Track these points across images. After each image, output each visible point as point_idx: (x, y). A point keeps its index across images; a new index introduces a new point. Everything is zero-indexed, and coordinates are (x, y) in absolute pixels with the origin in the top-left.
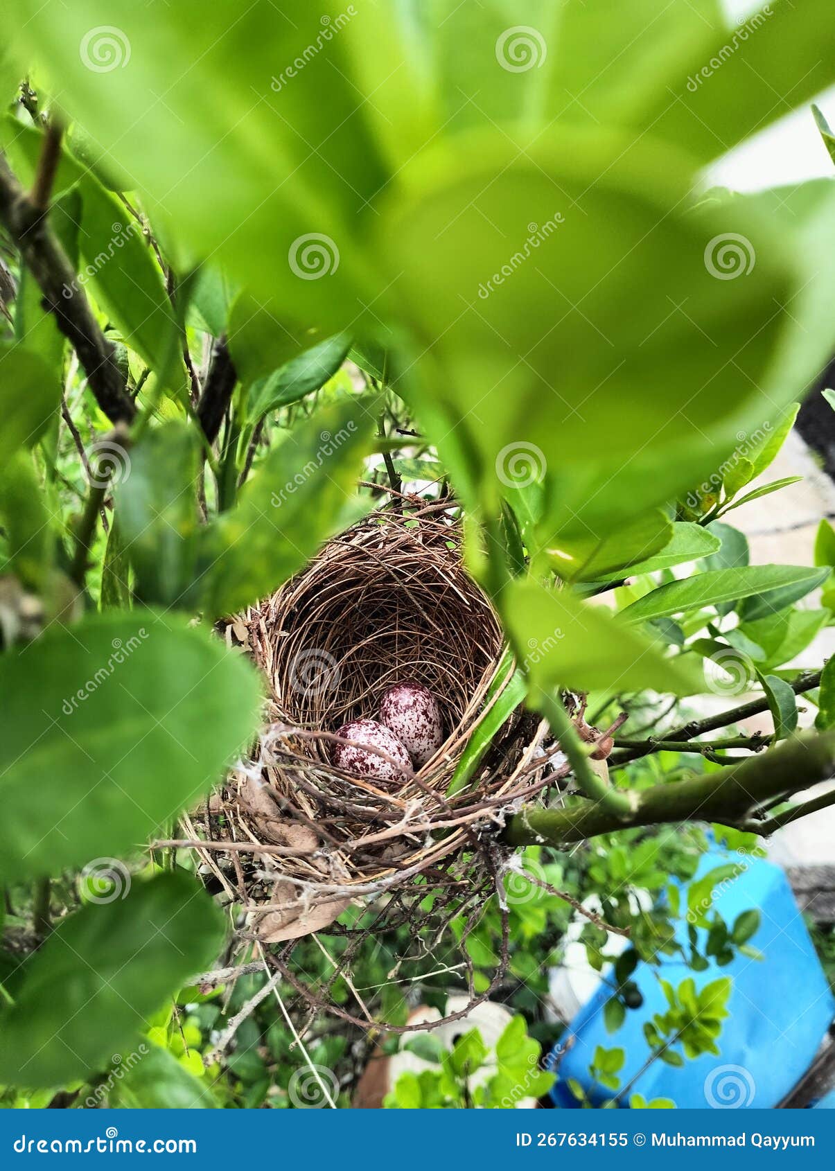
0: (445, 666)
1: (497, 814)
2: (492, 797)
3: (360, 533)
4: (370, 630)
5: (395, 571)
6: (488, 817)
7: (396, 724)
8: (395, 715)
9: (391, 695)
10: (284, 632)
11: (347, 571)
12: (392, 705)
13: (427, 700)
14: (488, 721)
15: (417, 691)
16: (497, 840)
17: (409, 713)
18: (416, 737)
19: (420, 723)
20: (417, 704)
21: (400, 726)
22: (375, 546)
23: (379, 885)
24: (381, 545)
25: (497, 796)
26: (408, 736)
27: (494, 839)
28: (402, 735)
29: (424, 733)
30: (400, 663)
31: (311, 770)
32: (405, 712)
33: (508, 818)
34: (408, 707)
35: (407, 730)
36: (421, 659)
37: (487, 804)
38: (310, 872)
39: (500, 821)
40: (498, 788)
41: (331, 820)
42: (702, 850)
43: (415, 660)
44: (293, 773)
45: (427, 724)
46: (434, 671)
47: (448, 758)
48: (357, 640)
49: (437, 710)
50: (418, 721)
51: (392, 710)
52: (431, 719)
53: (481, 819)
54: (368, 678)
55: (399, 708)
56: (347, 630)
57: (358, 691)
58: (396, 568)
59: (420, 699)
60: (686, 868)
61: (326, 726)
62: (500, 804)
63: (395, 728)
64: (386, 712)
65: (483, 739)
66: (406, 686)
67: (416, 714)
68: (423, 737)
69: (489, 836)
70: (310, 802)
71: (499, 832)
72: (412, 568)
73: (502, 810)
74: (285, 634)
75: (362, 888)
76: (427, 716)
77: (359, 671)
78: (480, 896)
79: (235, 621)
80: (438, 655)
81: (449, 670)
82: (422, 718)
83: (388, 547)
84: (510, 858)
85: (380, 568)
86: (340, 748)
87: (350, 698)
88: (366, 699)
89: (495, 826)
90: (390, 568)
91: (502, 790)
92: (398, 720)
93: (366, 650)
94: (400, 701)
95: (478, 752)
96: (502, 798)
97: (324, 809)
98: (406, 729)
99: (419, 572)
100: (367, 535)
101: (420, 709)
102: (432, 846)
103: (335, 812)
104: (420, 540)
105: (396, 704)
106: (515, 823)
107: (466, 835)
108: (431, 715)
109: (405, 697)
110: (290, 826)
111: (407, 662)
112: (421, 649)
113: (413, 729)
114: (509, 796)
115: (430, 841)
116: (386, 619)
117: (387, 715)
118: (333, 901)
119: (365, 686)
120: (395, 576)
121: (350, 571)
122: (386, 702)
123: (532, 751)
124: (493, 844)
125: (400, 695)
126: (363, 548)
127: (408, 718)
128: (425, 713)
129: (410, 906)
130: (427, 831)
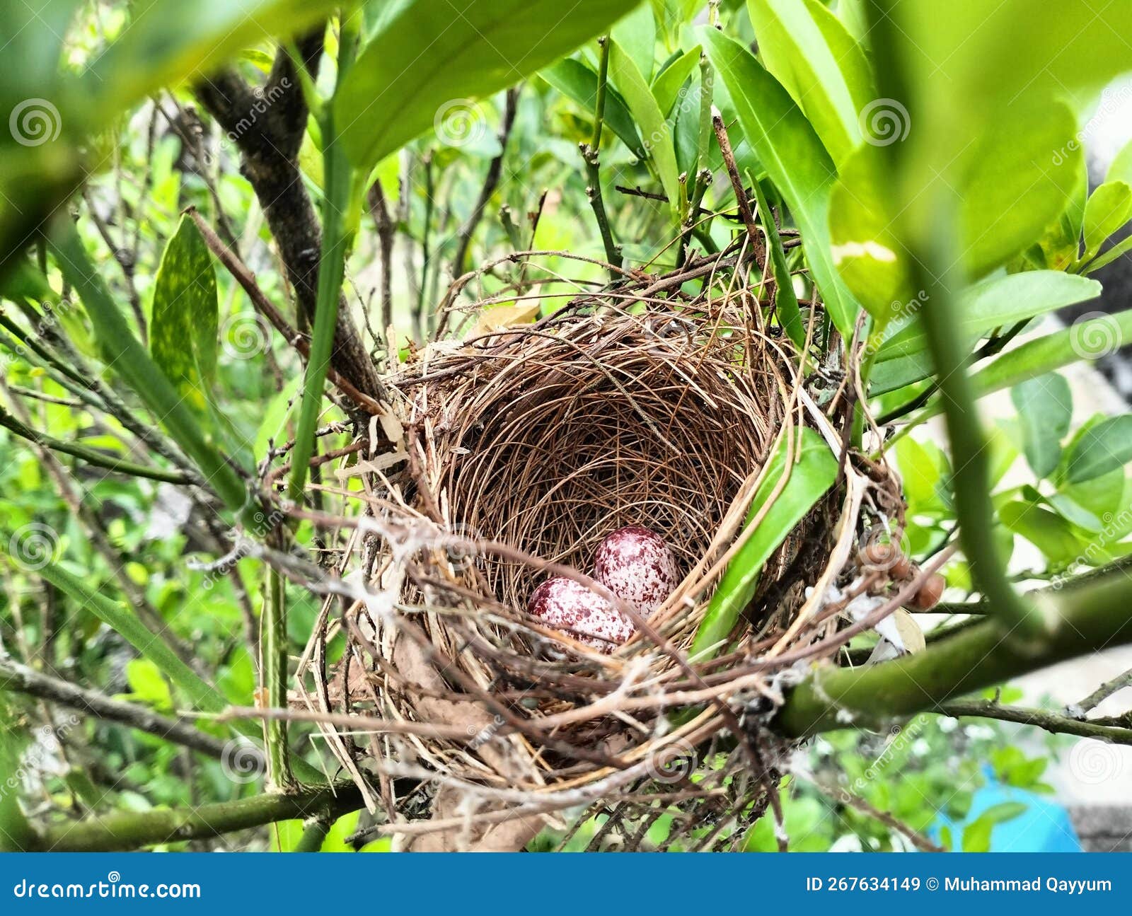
0: (682, 506)
1: (770, 684)
2: (761, 660)
3: (567, 324)
4: (582, 460)
5: (614, 373)
6: (755, 688)
7: (618, 581)
8: (614, 569)
9: (610, 543)
10: (463, 449)
11: (549, 374)
12: (612, 556)
13: (658, 550)
14: (751, 547)
15: (645, 537)
16: (772, 726)
17: (634, 566)
18: (644, 600)
19: (650, 580)
20: (646, 554)
21: (622, 584)
22: (587, 340)
23: (586, 794)
24: (595, 339)
25: (771, 656)
26: (633, 598)
27: (764, 724)
28: (625, 596)
29: (655, 594)
30: (622, 504)
31: (482, 616)
32: (629, 564)
33: (787, 691)
34: (633, 558)
35: (633, 589)
36: (649, 499)
37: (752, 669)
38: (484, 775)
39: (776, 695)
40: (770, 648)
41: (515, 695)
42: (978, 785)
43: (643, 500)
44: (457, 620)
45: (659, 581)
46: (669, 515)
47: (691, 603)
48: (565, 470)
49: (673, 565)
50: (647, 577)
51: (611, 562)
52: (665, 576)
53: (744, 690)
54: (580, 525)
55: (621, 559)
56: (551, 460)
57: (567, 542)
58: (616, 368)
59: (650, 548)
60: (959, 806)
61: (523, 585)
62: (773, 669)
63: (615, 587)
64: (603, 566)
65: (744, 573)
66: (630, 531)
67: (644, 568)
68: (655, 599)
69: (758, 720)
70: (482, 667)
71: (773, 713)
72: (637, 367)
73: (777, 678)
74: (464, 451)
75: (558, 798)
76: (660, 571)
77: (567, 516)
78: (739, 820)
79: (383, 411)
80: (674, 494)
81: (688, 512)
82: (653, 573)
83: (604, 341)
84: (791, 755)
85: (595, 370)
86: (539, 610)
87: (556, 550)
88: (577, 554)
89: (766, 703)
90: (608, 369)
91: (777, 648)
92: (618, 576)
93: (577, 487)
94: (622, 550)
95: (737, 590)
96: (777, 660)
97: (504, 680)
98: (630, 588)
99: (645, 373)
100: (575, 327)
101: (650, 561)
102: (667, 733)
103: (521, 685)
104: (648, 327)
105: (616, 555)
106: (799, 699)
107: (720, 718)
108: (664, 570)
109: (629, 545)
110: (455, 702)
111: (632, 502)
112: (650, 486)
113: (639, 588)
114: (789, 655)
115: (662, 725)
116: (602, 444)
117: (604, 569)
118: (516, 817)
119: (576, 537)
120: (613, 379)
121: (554, 374)
122: (603, 553)
123: (820, 593)
124: (763, 732)
125: (623, 543)
126: (572, 343)
127: (632, 573)
128: (656, 567)
129: (635, 832)
130: (659, 708)
